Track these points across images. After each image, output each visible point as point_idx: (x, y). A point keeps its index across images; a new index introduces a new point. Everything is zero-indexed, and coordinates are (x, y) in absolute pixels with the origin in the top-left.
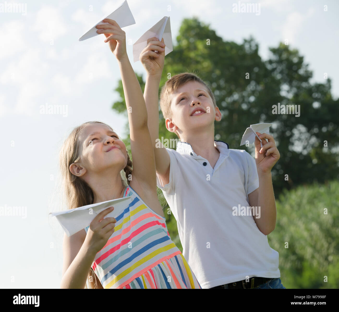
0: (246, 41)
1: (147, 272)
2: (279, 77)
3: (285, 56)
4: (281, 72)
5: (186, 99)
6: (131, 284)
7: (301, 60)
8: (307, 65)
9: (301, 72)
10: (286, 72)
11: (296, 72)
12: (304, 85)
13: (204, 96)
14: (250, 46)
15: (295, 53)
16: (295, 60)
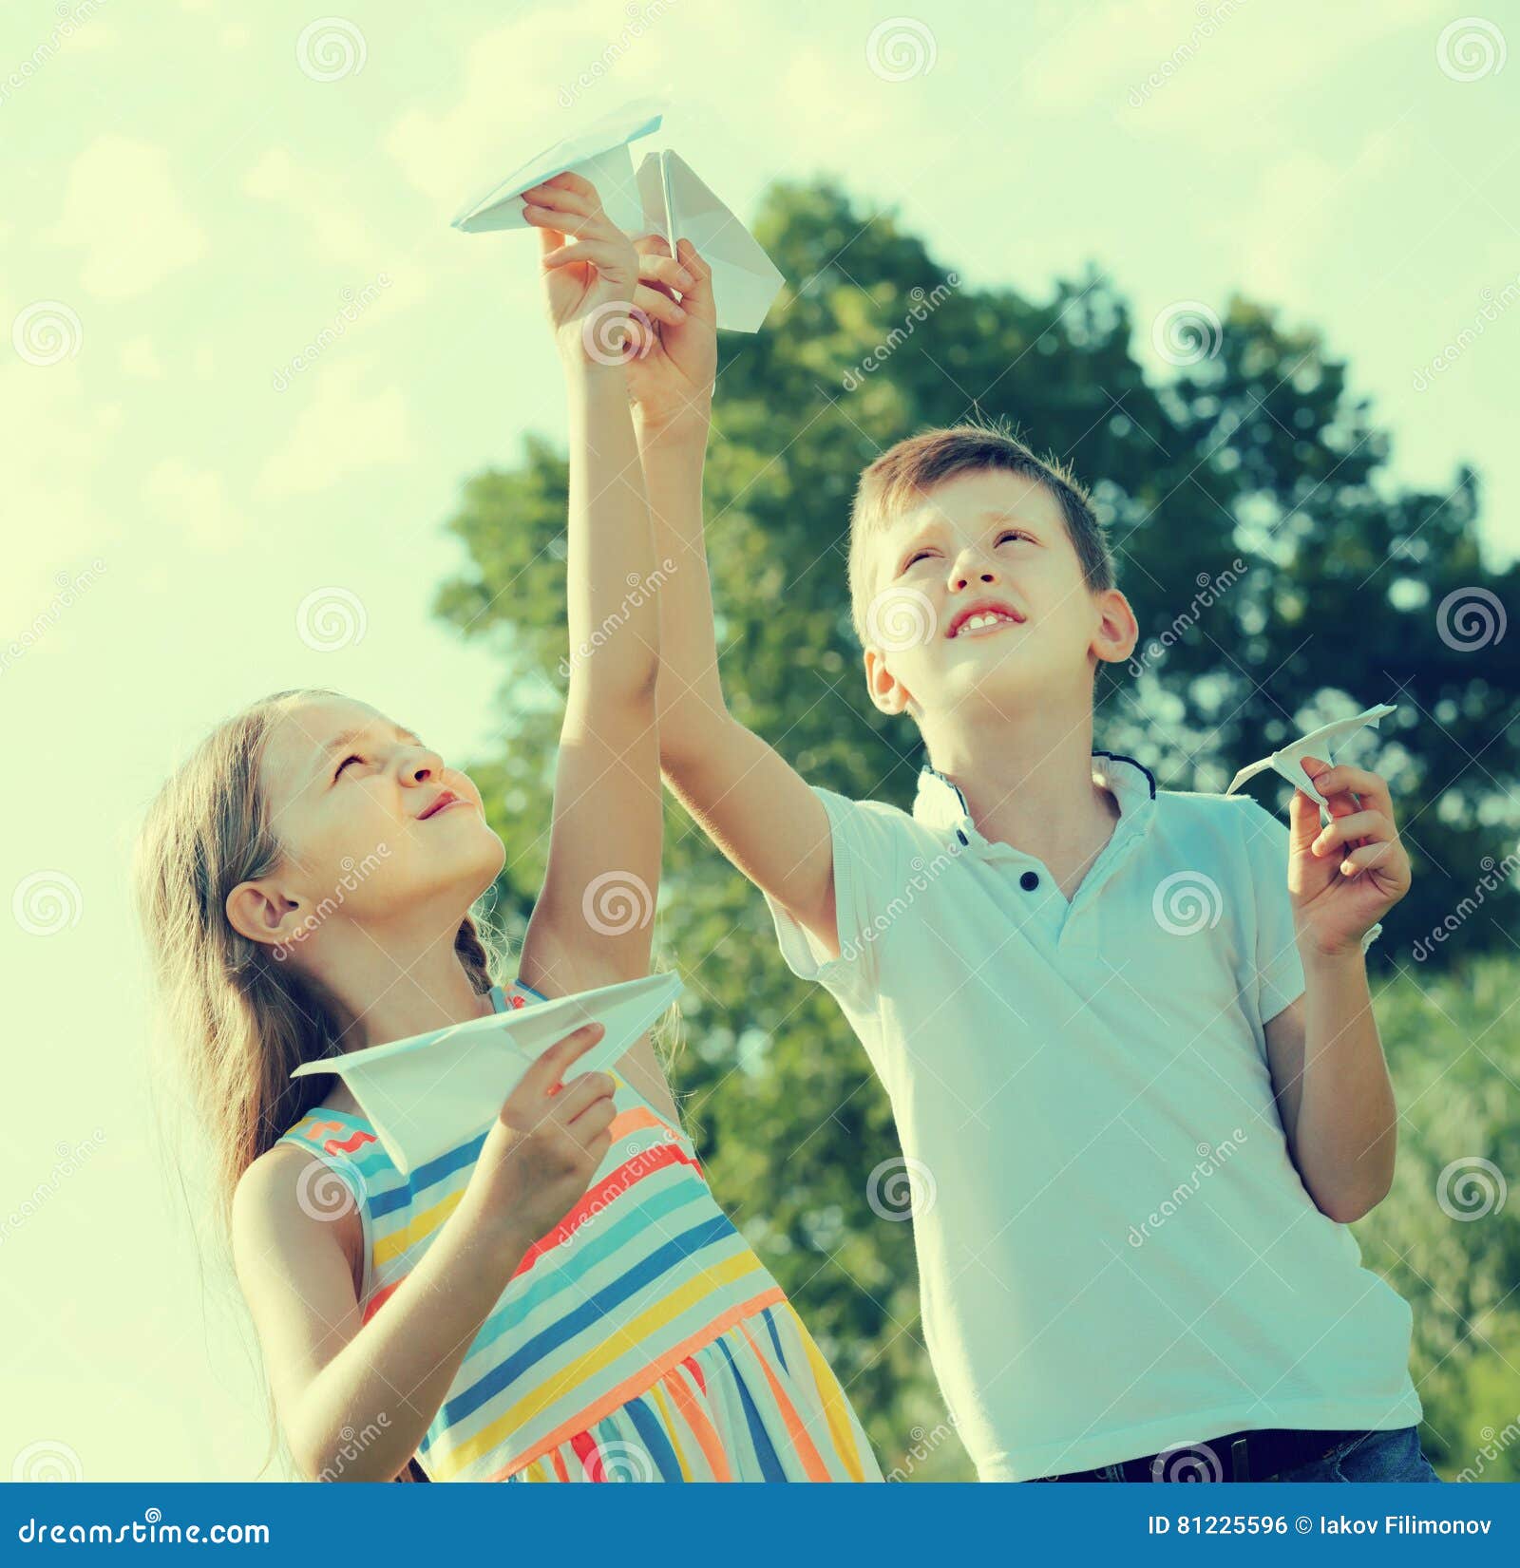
0: (1065, 291)
1: (676, 1373)
2: (1228, 460)
3: (1255, 360)
4: (1240, 440)
5: (933, 555)
6: (601, 1428)
7: (1333, 378)
8: (1363, 406)
9: (1336, 437)
10: (1262, 435)
11: (1312, 435)
12: (1350, 497)
13: (1030, 543)
14: (1090, 315)
15: (1305, 347)
16: (1306, 380)
